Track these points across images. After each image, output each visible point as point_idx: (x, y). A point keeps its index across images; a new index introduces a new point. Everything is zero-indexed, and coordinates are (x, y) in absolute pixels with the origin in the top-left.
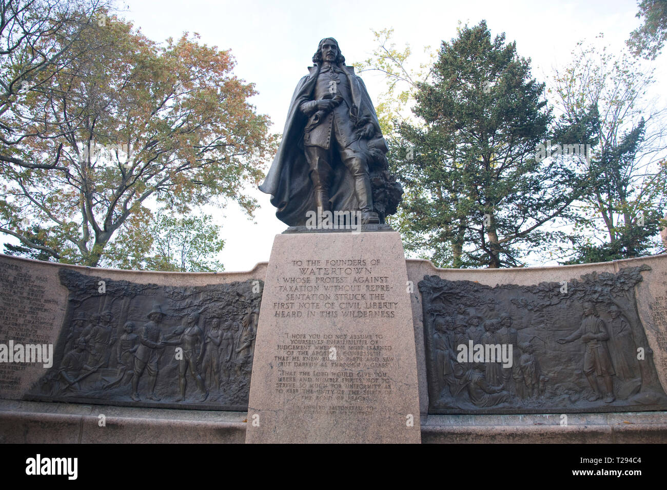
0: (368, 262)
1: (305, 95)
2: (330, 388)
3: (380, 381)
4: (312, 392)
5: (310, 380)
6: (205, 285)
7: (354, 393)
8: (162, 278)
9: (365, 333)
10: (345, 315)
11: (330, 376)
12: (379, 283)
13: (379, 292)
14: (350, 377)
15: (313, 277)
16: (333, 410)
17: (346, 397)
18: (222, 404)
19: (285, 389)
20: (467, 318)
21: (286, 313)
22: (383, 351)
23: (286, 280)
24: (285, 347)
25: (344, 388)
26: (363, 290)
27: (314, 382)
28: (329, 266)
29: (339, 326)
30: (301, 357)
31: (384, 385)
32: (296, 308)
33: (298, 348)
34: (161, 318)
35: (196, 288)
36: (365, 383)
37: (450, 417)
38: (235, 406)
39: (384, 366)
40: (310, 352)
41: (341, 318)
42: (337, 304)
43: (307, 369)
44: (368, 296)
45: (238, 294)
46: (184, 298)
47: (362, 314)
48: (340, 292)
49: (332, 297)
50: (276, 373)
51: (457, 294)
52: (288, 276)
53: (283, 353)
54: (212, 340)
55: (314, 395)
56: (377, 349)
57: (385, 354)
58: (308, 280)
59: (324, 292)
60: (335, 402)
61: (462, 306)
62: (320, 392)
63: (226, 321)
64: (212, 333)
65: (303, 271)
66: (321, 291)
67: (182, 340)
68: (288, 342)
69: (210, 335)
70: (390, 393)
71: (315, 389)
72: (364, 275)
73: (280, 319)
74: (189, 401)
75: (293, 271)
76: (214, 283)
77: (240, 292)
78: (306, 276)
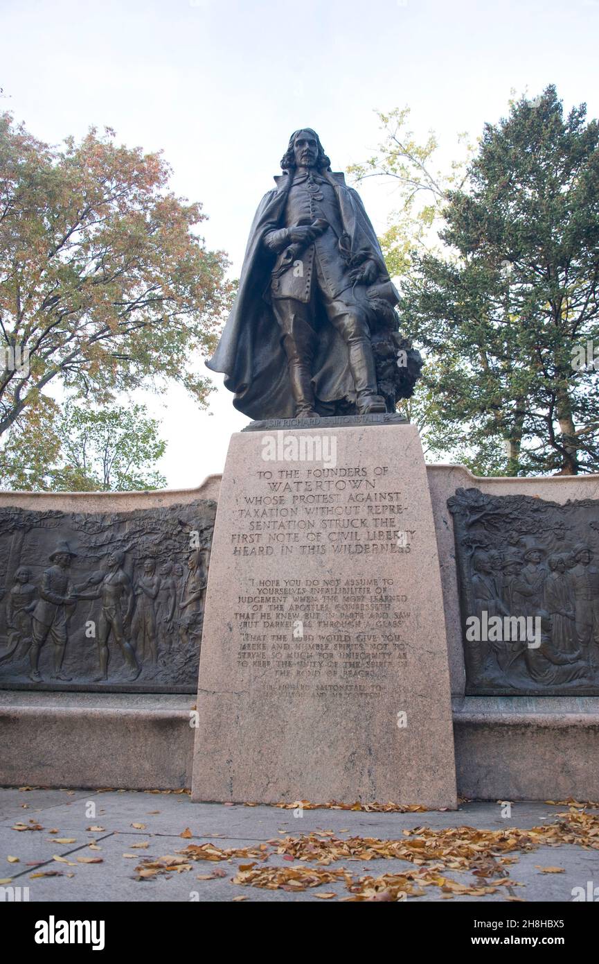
0: (370, 471)
1: (271, 220)
2: (316, 658)
3: (390, 647)
4: (290, 664)
5: (286, 647)
6: (132, 510)
7: (352, 665)
8: (68, 501)
9: (367, 577)
10: (337, 550)
11: (317, 641)
12: (386, 502)
13: (388, 515)
14: (345, 643)
15: (288, 496)
16: (321, 691)
17: (340, 671)
18: (161, 684)
19: (250, 661)
20: (523, 551)
21: (250, 549)
22: (395, 604)
23: (248, 501)
24: (250, 600)
25: (337, 658)
26: (363, 512)
27: (293, 650)
28: (312, 479)
29: (328, 567)
30: (273, 614)
31: (397, 653)
32: (264, 542)
33: (268, 600)
34: (69, 559)
35: (118, 515)
36: (369, 650)
37: (499, 699)
38: (180, 686)
39: (395, 625)
40: (287, 606)
41: (330, 555)
42: (324, 535)
43: (282, 632)
44: (370, 522)
45: (181, 523)
46: (102, 530)
47: (362, 549)
48: (329, 517)
49: (318, 524)
50: (238, 638)
51: (507, 515)
52: (251, 494)
53: (247, 609)
54: (144, 591)
55: (294, 670)
56: (386, 600)
57: (397, 607)
58: (281, 500)
59: (305, 517)
60: (324, 679)
61: (515, 534)
62: (302, 664)
63: (165, 561)
64: (144, 580)
65: (274, 486)
66: (301, 515)
67: (101, 591)
68: (253, 592)
69: (141, 583)
70: (406, 664)
71: (294, 660)
72: (364, 490)
73: (242, 559)
74: (114, 680)
75: (259, 488)
76: (144, 507)
77: (184, 519)
78: (278, 494)
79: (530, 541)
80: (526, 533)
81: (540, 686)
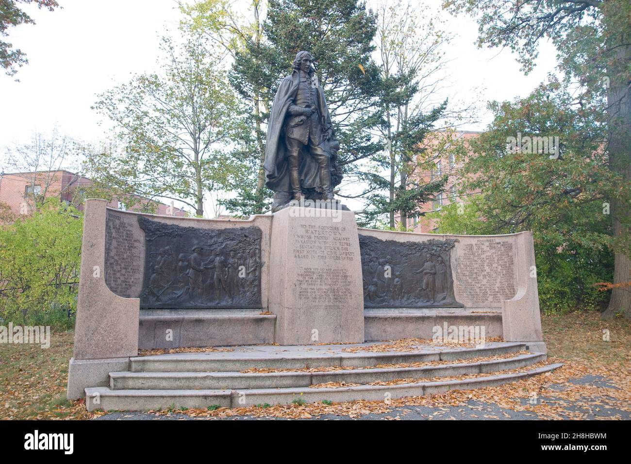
0: (340, 229)
1: (291, 98)
2: (324, 296)
3: (347, 293)
4: (316, 298)
5: (315, 292)
6: (223, 228)
7: (335, 299)
8: (196, 222)
9: (340, 269)
10: (330, 258)
11: (324, 290)
12: (345, 241)
13: (346, 246)
14: (333, 291)
15: (312, 236)
16: (326, 307)
17: (332, 301)
18: (244, 305)
19: (303, 297)
20: (370, 257)
21: (300, 256)
22: (348, 278)
23: (298, 237)
24: (302, 275)
25: (331, 296)
26: (338, 245)
27: (317, 293)
28: (320, 230)
29: (327, 264)
30: (310, 280)
31: (349, 295)
32: (305, 253)
33: (308, 275)
34: (201, 251)
35: (218, 230)
36: (340, 294)
38: (251, 306)
39: (348, 285)
40: (314, 278)
41: (327, 260)
42: (325, 252)
43: (313, 287)
44: (340, 248)
45: (245, 236)
46: (212, 237)
47: (338, 258)
48: (327, 245)
49: (323, 248)
50: (298, 289)
51: (366, 243)
52: (299, 234)
53: (301, 278)
54: (232, 266)
55: (317, 300)
56: (346, 277)
57: (349, 279)
58: (310, 237)
59: (319, 245)
60: (327, 303)
61: (368, 251)
62: (320, 298)
63: (239, 253)
64: (231, 260)
65: (307, 231)
66: (317, 244)
67: (214, 265)
68: (303, 272)
69: (230, 262)
70: (351, 299)
71: (318, 297)
72: (338, 236)
73: (298, 259)
75: (301, 231)
76: (228, 227)
77: (247, 234)
78: (309, 235)
79: (373, 254)
80: (373, 251)
81: (374, 305)
